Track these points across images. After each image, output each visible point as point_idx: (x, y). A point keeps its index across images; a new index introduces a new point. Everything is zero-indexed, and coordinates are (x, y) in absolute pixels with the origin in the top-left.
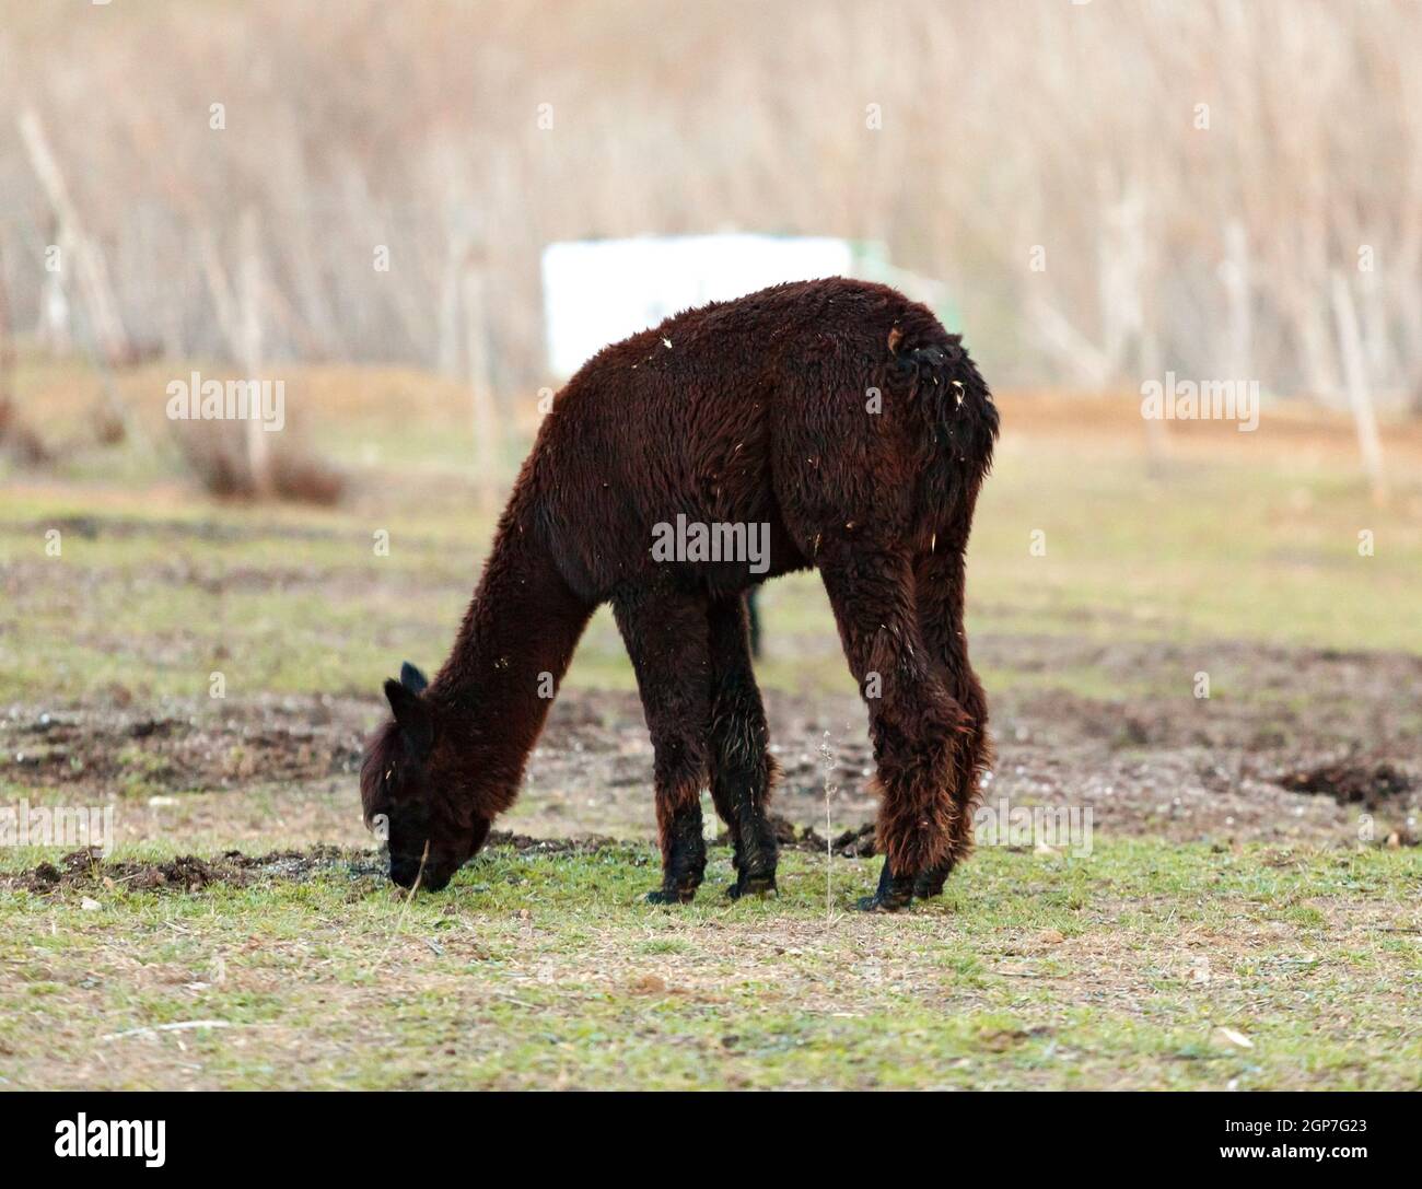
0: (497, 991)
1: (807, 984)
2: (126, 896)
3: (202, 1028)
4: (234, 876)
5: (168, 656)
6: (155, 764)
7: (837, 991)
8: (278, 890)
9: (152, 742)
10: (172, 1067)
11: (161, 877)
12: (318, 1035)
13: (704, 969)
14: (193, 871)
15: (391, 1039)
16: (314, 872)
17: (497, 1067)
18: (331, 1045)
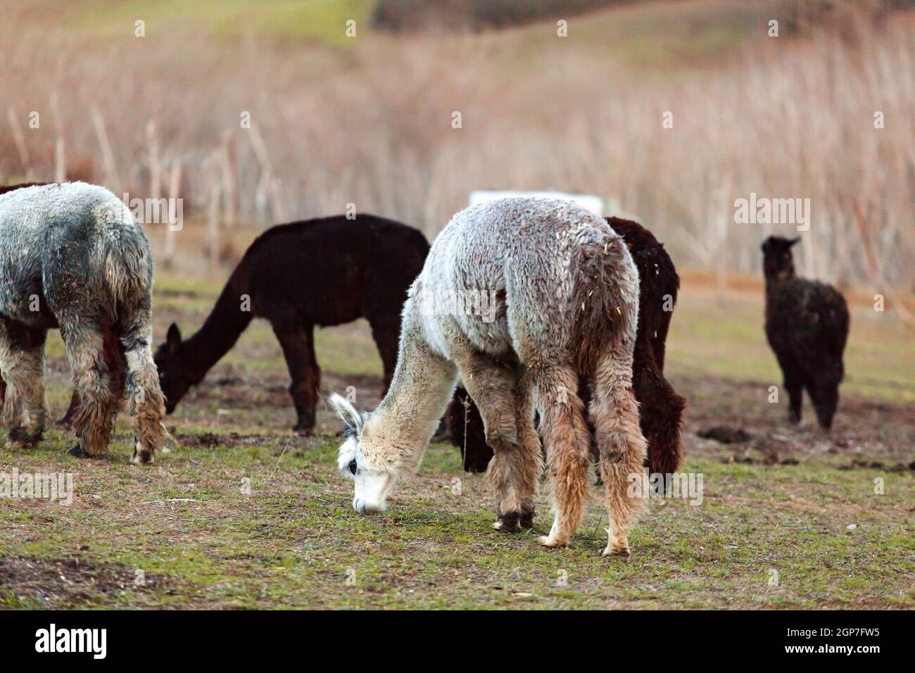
0: (314, 495)
1: (447, 500)
2: (182, 448)
3: (183, 502)
4: (230, 442)
5: (257, 353)
6: (226, 396)
7: (458, 504)
8: (247, 449)
9: (227, 387)
10: (165, 516)
11: (198, 441)
12: (231, 507)
13: (406, 491)
14: (211, 439)
15: (260, 511)
16: (264, 443)
17: (297, 525)
18: (235, 512)
